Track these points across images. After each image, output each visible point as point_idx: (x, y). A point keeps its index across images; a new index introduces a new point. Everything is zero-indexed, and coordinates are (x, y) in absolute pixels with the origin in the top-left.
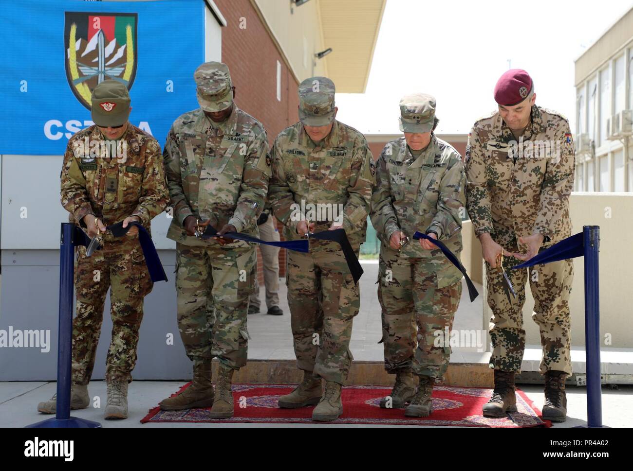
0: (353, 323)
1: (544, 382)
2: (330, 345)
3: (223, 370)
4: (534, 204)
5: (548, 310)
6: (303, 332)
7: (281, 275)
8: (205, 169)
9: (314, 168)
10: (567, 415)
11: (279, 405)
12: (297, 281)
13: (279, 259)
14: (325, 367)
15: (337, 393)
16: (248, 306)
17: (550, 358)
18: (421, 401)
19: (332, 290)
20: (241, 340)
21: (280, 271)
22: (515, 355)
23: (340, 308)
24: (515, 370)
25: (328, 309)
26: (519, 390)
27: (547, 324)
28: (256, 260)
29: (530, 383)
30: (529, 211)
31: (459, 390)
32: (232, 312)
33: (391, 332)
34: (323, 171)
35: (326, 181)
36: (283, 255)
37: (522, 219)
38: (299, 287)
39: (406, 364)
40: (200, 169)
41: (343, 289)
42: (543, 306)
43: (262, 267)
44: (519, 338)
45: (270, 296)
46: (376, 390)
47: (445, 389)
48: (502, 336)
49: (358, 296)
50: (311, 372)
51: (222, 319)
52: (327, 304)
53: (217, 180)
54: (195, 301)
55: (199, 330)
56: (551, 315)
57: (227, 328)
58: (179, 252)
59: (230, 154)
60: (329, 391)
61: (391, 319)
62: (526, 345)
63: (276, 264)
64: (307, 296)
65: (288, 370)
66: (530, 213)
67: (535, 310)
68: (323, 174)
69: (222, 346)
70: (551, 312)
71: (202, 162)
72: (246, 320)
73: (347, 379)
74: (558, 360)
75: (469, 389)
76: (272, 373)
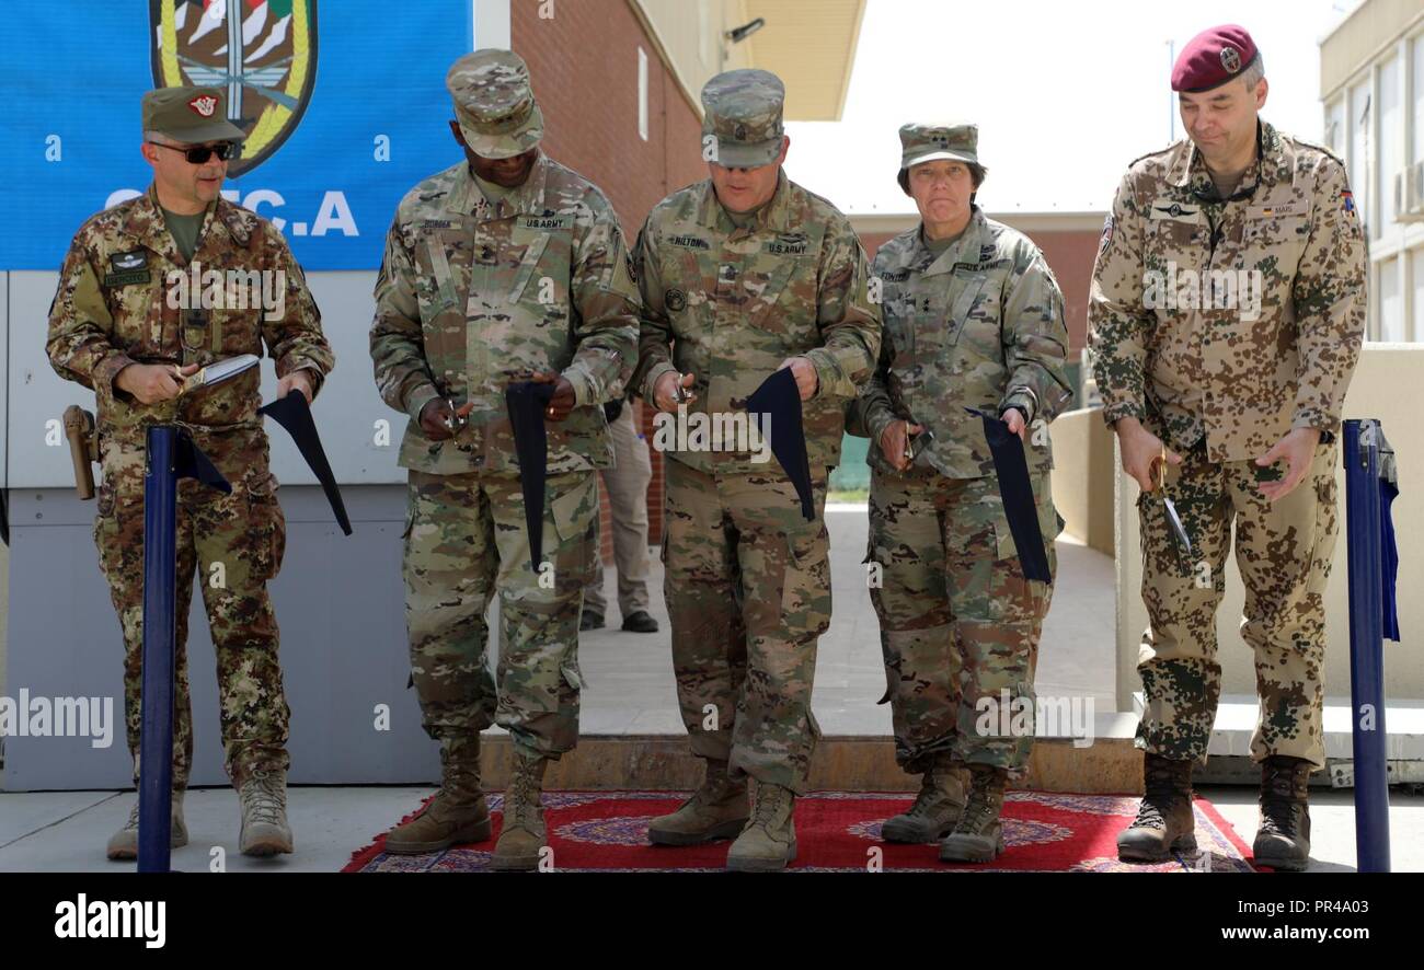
0: (819, 648)
1: (1258, 780)
2: (767, 700)
3: (522, 758)
4: (1255, 346)
5: (1276, 615)
6: (700, 667)
7: (652, 540)
8: (475, 295)
9: (729, 276)
10: (1310, 855)
11: (651, 838)
12: (688, 550)
13: (649, 503)
14: (755, 750)
15: (785, 809)
16: (580, 613)
17: (1277, 729)
18: (976, 825)
19: (765, 573)
20: (565, 690)
21: (651, 530)
22: (1193, 722)
23: (783, 616)
24: (1194, 757)
25: (757, 617)
26: (1199, 798)
27: (1271, 649)
28: (598, 506)
29: (1227, 782)
30: (1241, 364)
31: (1063, 799)
32: (543, 627)
33: (907, 670)
34: (748, 285)
35: (756, 308)
36: (658, 495)
37: (1222, 385)
38: (692, 564)
39: (945, 743)
40: (465, 295)
41: (789, 569)
42: (1263, 605)
43: (608, 522)
44: (1206, 683)
45: (627, 589)
46: (871, 801)
47: (1031, 799)
48: (1166, 676)
49: (828, 588)
50: (724, 762)
51: (520, 642)
52: (756, 606)
53: (509, 318)
54: (459, 603)
55: (462, 667)
56: (1282, 626)
57: (532, 661)
58: (415, 489)
59: (534, 258)
60: (764, 805)
61: (903, 639)
62: (1220, 698)
63: (641, 516)
64: (710, 583)
65: (671, 759)
66: (1243, 370)
67: (1247, 611)
68: (750, 292)
69: (520, 702)
70: (1281, 618)
71: (467, 281)
72: (577, 643)
73: (805, 779)
74: (1293, 733)
75: (1086, 798)
76: (633, 766)
